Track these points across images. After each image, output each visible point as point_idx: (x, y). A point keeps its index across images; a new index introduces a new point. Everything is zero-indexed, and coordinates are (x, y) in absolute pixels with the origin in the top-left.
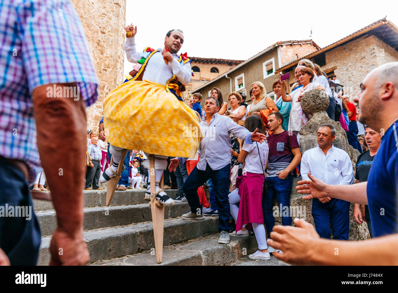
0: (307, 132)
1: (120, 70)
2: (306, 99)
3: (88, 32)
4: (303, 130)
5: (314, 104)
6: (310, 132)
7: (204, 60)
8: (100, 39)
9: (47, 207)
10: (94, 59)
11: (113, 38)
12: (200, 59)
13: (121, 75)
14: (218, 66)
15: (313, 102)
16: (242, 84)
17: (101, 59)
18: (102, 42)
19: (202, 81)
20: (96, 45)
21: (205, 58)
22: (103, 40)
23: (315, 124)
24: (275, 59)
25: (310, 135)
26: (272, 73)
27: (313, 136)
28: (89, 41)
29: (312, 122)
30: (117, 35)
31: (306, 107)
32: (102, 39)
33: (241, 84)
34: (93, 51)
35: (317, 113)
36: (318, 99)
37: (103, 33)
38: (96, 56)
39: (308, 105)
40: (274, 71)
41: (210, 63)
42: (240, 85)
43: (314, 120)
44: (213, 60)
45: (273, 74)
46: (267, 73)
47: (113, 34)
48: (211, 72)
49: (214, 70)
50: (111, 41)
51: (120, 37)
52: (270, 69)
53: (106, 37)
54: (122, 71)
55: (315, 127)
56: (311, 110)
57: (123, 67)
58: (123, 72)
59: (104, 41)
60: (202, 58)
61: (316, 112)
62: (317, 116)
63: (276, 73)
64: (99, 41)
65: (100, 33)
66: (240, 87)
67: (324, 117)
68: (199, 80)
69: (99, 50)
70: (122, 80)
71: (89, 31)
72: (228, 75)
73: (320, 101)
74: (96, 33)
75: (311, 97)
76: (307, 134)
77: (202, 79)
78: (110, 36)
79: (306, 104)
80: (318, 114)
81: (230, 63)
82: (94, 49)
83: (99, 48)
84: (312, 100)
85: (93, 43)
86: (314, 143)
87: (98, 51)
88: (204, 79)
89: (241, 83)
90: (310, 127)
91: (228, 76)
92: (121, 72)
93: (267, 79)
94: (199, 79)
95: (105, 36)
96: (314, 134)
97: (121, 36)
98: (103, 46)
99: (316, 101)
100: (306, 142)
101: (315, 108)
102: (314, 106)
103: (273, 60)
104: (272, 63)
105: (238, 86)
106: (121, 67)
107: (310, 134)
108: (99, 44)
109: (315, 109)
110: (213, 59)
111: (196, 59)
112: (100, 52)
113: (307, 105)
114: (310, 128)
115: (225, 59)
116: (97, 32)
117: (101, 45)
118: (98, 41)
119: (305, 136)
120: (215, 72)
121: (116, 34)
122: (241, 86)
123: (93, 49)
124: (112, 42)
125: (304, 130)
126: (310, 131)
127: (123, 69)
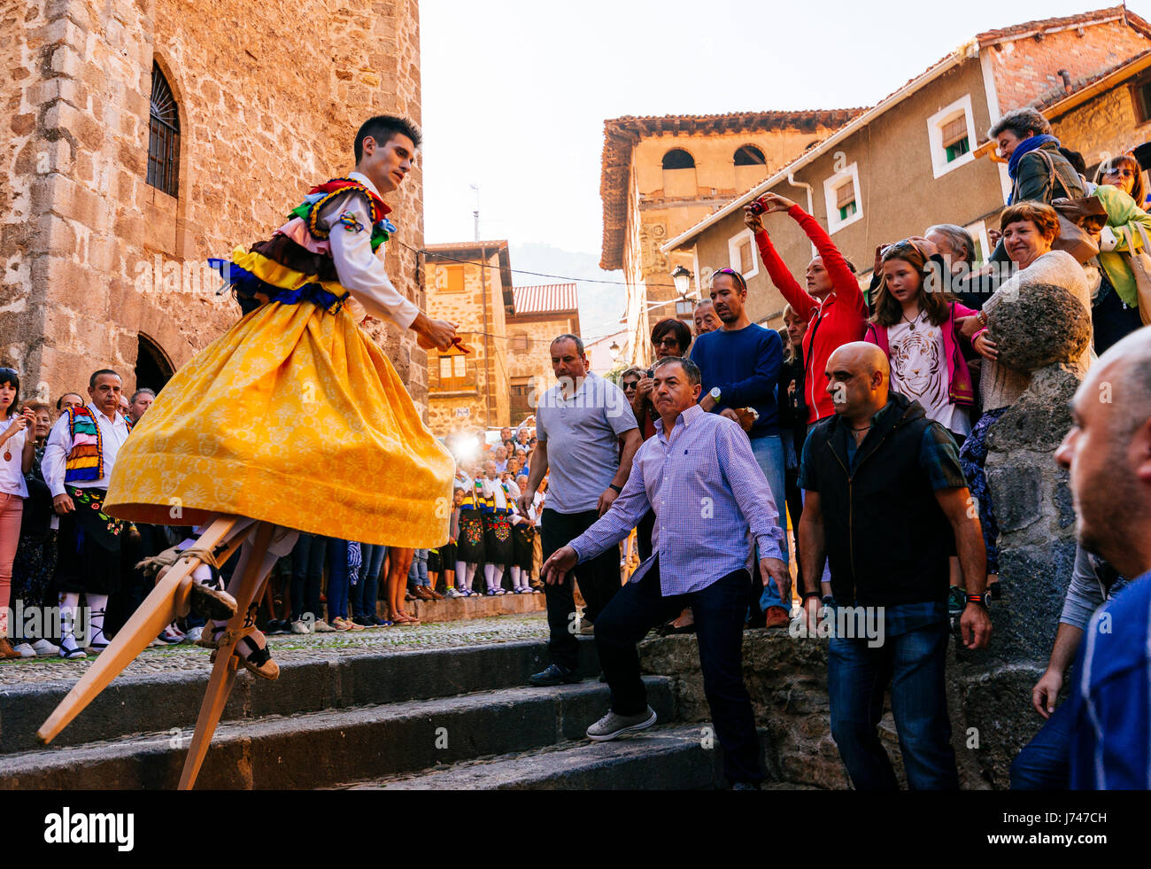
0: (1012, 441)
1: (410, 195)
2: (1002, 321)
3: (295, 82)
4: (994, 434)
5: (1029, 340)
6: (1021, 440)
7: (706, 123)
8: (337, 100)
9: (181, 717)
10: (319, 172)
11: (378, 89)
12: (694, 122)
13: (413, 208)
14: (761, 140)
15: (1027, 332)
16: (853, 203)
17: (342, 166)
18: (344, 109)
19: (706, 201)
20: (322, 120)
21: (711, 116)
22: (346, 102)
23: (1038, 413)
24: (973, 100)
25: (1023, 452)
26: (967, 154)
27: (1032, 453)
28: (300, 111)
29: (1029, 406)
30: (392, 79)
31: (1004, 350)
32: (342, 98)
33: (848, 205)
34: (315, 144)
35: (1045, 370)
36: (1042, 321)
37: (344, 76)
38: (324, 159)
39: (1012, 345)
40: (973, 145)
41: (729, 132)
42: (843, 210)
43: (1033, 395)
44: (742, 120)
45: (968, 157)
46: (943, 154)
47: (377, 77)
48: (736, 164)
49: (748, 156)
50: (370, 103)
51: (402, 79)
52: (957, 138)
53: (357, 91)
54: (415, 195)
55: (1037, 422)
56: (1020, 360)
57: (420, 182)
58: (421, 199)
59: (348, 106)
60: (699, 118)
61: (1042, 367)
62: (1047, 383)
63: (978, 154)
64: (333, 105)
65: (334, 78)
66: (844, 216)
67: (1069, 386)
68: (694, 199)
69: (332, 136)
70: (419, 226)
71: (299, 79)
72: (800, 175)
73: (1051, 329)
74: (321, 83)
75: (1017, 317)
76: (1012, 448)
77: (704, 193)
78: (366, 86)
79: (1003, 340)
80: (1051, 374)
81: (807, 123)
82: (318, 138)
83: (335, 129)
84: (1022, 327)
85: (313, 117)
86: (1038, 481)
87: (332, 140)
88: (714, 193)
89: (848, 200)
90: (1020, 425)
91: (795, 180)
92: (415, 201)
93: (949, 177)
94: (692, 192)
95: (352, 87)
96: (1033, 446)
97: (407, 75)
98: (348, 122)
99: (1035, 329)
100: (1006, 477)
101: (1034, 353)
102: (1030, 348)
103: (965, 104)
104: (962, 117)
105: (839, 213)
106: (414, 182)
107: (1020, 447)
108: (331, 117)
109: (1036, 358)
110: (741, 114)
111: (677, 122)
112: (338, 143)
113: (1007, 344)
114: (1021, 428)
115: (786, 110)
116: (325, 78)
117: (341, 119)
118: (329, 107)
119: (1003, 454)
120: (752, 162)
121: (387, 76)
122: (849, 211)
123: (314, 137)
124: (374, 103)
125: (999, 432)
126: (1022, 437)
127: (421, 189)
